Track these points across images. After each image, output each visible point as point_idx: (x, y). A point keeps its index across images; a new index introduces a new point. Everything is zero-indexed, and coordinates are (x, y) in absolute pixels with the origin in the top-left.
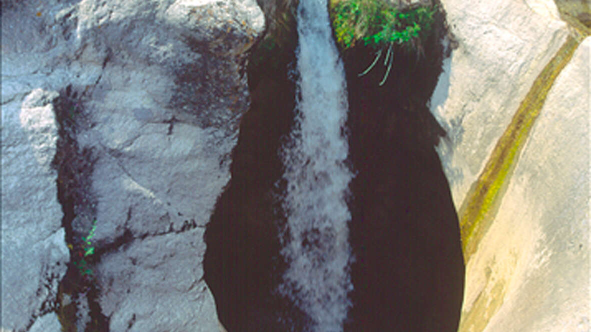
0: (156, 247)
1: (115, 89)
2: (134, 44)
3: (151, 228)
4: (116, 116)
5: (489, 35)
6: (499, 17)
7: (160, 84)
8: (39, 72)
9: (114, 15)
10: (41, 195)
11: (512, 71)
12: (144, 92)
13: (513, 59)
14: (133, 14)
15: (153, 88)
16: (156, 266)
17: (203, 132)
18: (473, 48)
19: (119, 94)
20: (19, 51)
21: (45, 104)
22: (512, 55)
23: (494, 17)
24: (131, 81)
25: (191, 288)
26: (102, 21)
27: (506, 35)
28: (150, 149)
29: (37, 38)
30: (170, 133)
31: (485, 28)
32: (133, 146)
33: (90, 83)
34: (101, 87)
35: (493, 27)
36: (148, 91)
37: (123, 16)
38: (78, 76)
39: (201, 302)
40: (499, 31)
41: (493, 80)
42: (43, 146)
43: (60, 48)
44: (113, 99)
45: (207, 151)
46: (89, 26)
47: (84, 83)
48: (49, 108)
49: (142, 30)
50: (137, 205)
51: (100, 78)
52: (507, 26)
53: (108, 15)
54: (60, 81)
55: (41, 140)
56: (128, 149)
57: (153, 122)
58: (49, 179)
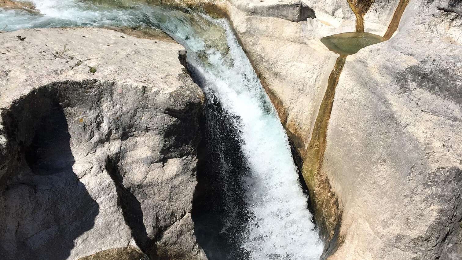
0: (173, 232)
1: (130, 151)
2: (138, 122)
3: (168, 221)
4: (134, 165)
5: (294, 67)
6: (296, 56)
7: (155, 140)
8: (89, 154)
9: (124, 109)
10: (117, 223)
11: (311, 82)
12: (146, 147)
13: (310, 76)
14: (135, 105)
15: (151, 143)
16: (175, 242)
17: (181, 159)
18: (286, 76)
19: (132, 152)
20: (75, 145)
21: (102, 171)
22: (308, 75)
23: (293, 58)
24: (138, 143)
25: (193, 248)
26: (118, 115)
27: (303, 65)
28: (156, 178)
29: (83, 134)
30: (163, 166)
31: (290, 64)
32: (147, 179)
33: (117, 151)
34: (123, 152)
35: (295, 63)
36: (149, 147)
37: (129, 108)
38: (110, 150)
39: (199, 255)
40: (298, 64)
41: (302, 90)
42: (110, 195)
43: (96, 137)
44: (130, 157)
45: (184, 170)
46: (111, 119)
47: (114, 152)
48: (105, 172)
49: (142, 113)
50: (158, 212)
51: (121, 146)
52: (302, 60)
53: (121, 110)
54: (103, 155)
55: (108, 192)
56: (145, 182)
57: (154, 163)
58: (118, 213)
